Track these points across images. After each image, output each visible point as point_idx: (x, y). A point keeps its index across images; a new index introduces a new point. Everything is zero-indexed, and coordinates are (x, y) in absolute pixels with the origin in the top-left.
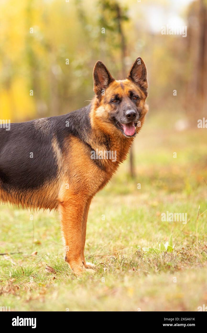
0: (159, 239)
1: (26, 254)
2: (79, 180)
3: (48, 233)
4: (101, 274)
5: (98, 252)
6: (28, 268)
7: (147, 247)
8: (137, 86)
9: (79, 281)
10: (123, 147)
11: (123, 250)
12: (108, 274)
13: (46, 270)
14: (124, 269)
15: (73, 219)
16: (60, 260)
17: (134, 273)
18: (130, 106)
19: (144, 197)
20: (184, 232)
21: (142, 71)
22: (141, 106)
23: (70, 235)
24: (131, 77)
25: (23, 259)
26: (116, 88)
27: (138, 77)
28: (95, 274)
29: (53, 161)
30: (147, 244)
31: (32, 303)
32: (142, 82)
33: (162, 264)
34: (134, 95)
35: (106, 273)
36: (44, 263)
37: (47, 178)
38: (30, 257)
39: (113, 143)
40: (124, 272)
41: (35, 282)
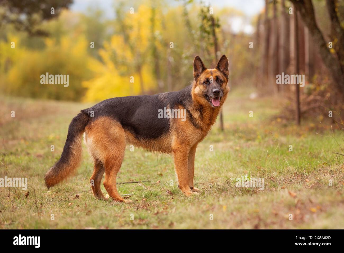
0: (241, 172)
1: (153, 182)
2: (183, 135)
3: (167, 167)
4: (203, 196)
5: (201, 181)
6: (154, 191)
7: (233, 177)
8: (221, 74)
9: (189, 200)
10: (212, 113)
11: (218, 179)
12: (208, 196)
13: (167, 193)
14: (219, 192)
15: (181, 161)
16: (176, 186)
17: (225, 195)
18: (215, 86)
19: (231, 144)
20: (257, 167)
21: (226, 64)
22: (224, 87)
23: (180, 172)
24: (218, 68)
25: (151, 185)
26: (207, 74)
27: (223, 67)
28: (199, 196)
29: (167, 122)
30: (233, 175)
31: (159, 215)
32: (225, 71)
33: (244, 189)
34: (219, 79)
35: (207, 195)
36: (165, 188)
37: (164, 132)
38: (156, 184)
39: (205, 110)
40: (219, 194)
41: (160, 201)
